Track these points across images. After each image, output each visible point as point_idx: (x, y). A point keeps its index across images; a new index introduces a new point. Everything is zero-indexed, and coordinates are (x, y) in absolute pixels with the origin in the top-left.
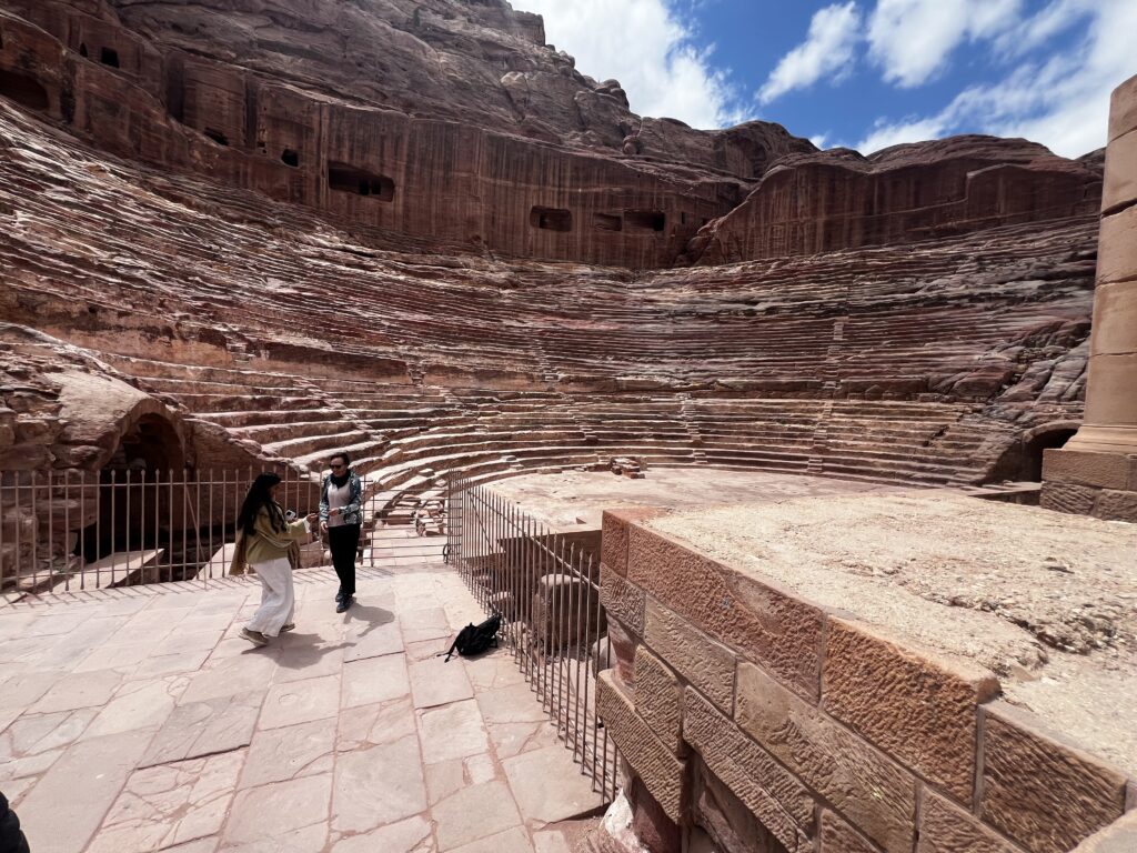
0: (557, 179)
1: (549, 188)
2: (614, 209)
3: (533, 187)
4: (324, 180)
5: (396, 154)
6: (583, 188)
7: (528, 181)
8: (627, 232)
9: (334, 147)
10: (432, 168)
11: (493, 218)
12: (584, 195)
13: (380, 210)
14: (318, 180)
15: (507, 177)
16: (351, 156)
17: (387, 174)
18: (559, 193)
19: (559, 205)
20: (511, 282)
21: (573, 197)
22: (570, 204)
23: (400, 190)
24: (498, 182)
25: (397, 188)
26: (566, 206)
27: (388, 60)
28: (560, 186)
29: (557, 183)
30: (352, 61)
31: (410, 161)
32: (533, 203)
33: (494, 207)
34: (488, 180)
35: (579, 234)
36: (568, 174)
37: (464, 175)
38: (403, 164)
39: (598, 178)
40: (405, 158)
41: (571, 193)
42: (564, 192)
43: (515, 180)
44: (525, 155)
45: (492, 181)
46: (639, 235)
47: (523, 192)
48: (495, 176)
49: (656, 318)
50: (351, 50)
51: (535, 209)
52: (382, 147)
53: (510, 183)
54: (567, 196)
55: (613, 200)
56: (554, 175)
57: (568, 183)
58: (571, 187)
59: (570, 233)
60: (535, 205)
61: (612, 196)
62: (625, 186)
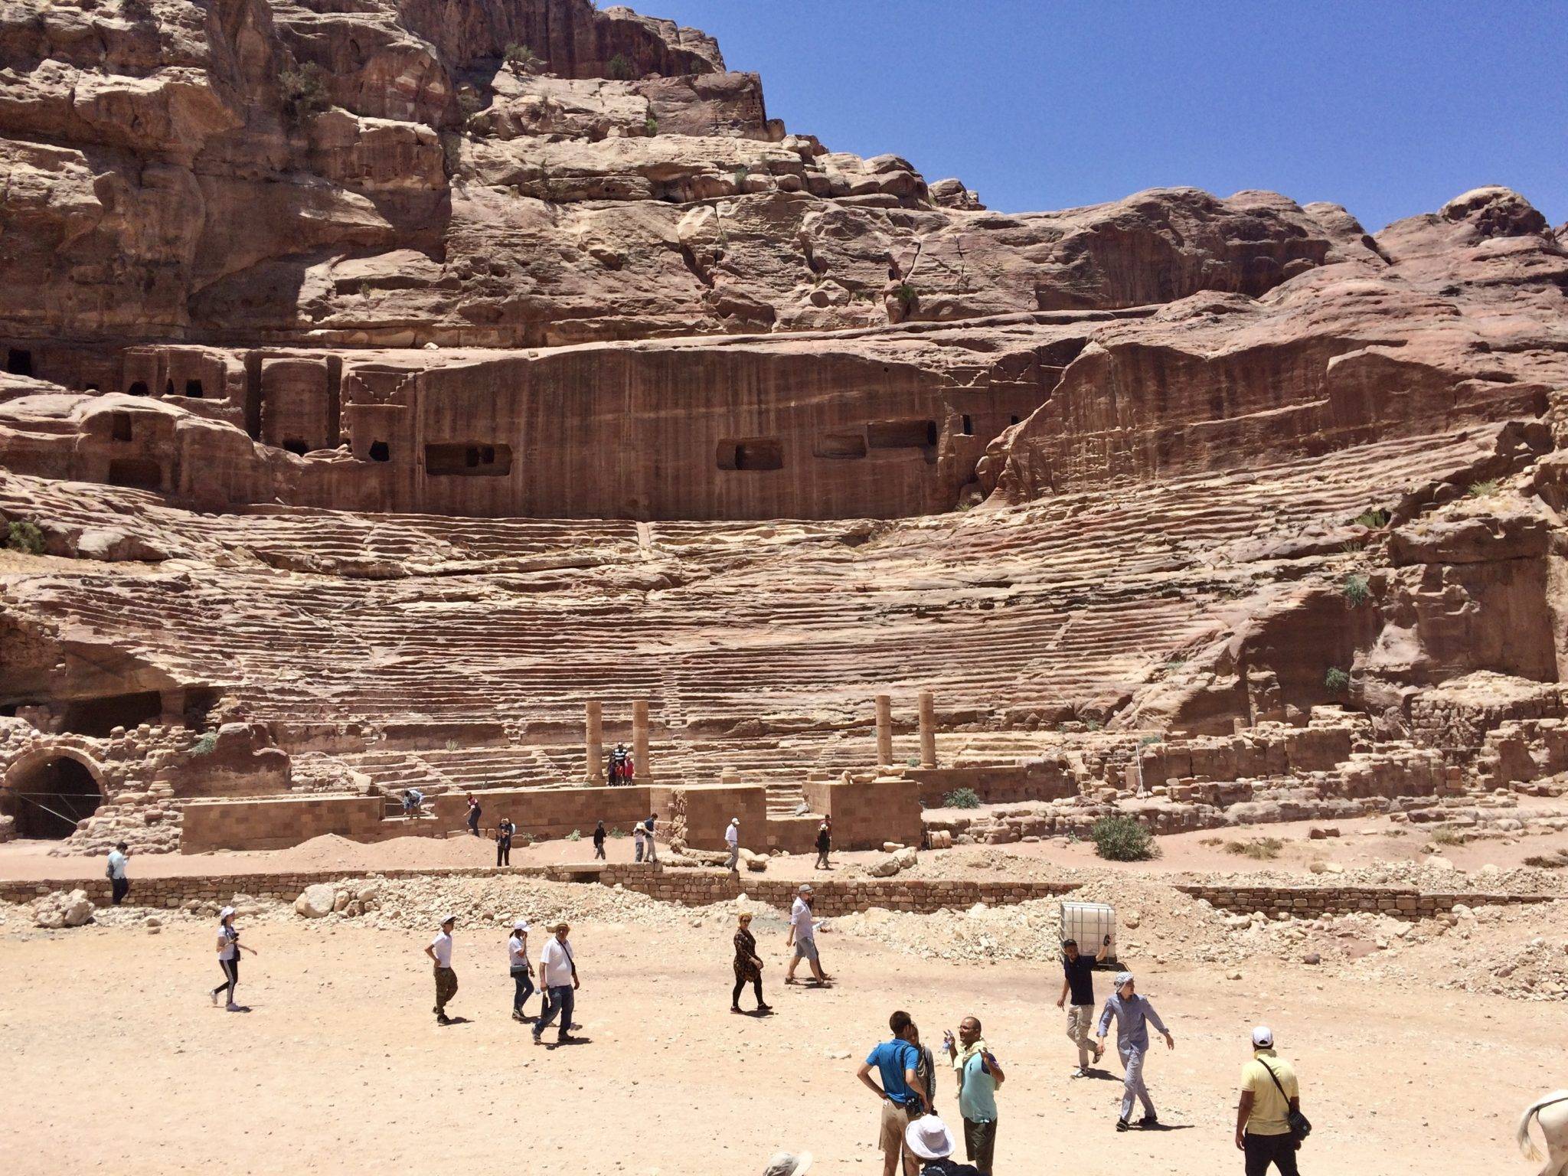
0: (754, 391)
1: (745, 407)
2: (850, 424)
3: (719, 410)
4: (420, 469)
5: (512, 411)
6: (798, 398)
7: (708, 403)
8: (876, 457)
9: (431, 422)
10: (563, 416)
11: (657, 468)
12: (800, 411)
13: (494, 489)
14: (413, 471)
15: (676, 405)
16: (454, 429)
17: (502, 440)
18: (760, 413)
19: (760, 432)
20: (669, 576)
21: (783, 416)
22: (779, 427)
23: (519, 457)
24: (663, 414)
25: (515, 456)
26: (773, 433)
27: (501, 258)
28: (760, 402)
29: (755, 399)
30: (454, 275)
31: (532, 413)
32: (720, 435)
33: (658, 452)
34: (646, 415)
35: (796, 469)
36: (772, 384)
37: (609, 417)
38: (522, 421)
39: (819, 380)
40: (524, 414)
41: (778, 411)
42: (767, 411)
43: (688, 406)
44: (701, 368)
45: (652, 415)
46: (895, 460)
47: (703, 422)
48: (657, 407)
49: (860, 619)
50: (451, 261)
51: (721, 442)
52: (494, 405)
53: (681, 412)
54: (772, 416)
55: (845, 410)
56: (750, 391)
57: (772, 396)
58: (778, 400)
59: (781, 471)
60: (722, 437)
61: (846, 404)
62: (865, 388)
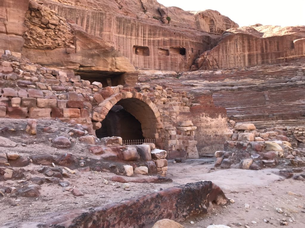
0: (143, 34)
1: (140, 38)
2: (165, 47)
3: (134, 37)
6: (153, 38)
7: (131, 35)
8: (171, 56)
12: (154, 41)
15: (124, 34)
19: (144, 45)
21: (149, 42)
26: (147, 45)
28: (144, 37)
33: (119, 46)
35: (153, 57)
36: (147, 32)
37: (108, 33)
39: (159, 33)
42: (146, 40)
43: (127, 35)
45: (118, 35)
46: (176, 57)
47: (130, 40)
55: (165, 43)
57: (147, 36)
59: (149, 57)
60: (134, 45)
61: (165, 41)
62: (170, 37)
